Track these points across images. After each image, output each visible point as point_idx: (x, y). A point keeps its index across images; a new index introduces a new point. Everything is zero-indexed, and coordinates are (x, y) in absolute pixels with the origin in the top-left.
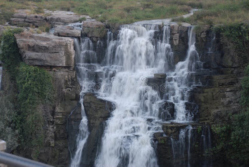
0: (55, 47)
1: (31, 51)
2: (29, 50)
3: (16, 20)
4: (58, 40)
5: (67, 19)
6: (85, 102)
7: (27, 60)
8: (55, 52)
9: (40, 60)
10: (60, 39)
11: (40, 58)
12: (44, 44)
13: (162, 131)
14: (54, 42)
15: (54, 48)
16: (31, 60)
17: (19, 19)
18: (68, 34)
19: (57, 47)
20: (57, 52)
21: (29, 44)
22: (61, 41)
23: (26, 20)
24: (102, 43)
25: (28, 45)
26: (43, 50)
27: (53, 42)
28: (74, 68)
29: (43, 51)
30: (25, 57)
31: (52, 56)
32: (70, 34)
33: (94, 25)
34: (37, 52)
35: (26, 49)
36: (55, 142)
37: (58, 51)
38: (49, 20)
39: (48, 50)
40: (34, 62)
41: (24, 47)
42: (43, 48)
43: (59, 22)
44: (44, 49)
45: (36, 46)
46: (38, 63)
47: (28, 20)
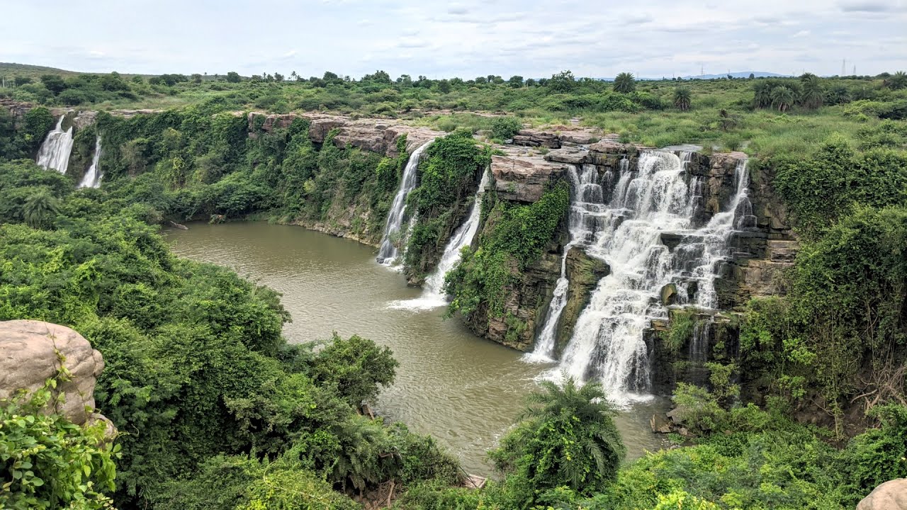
0: (535, 177)
1: (504, 180)
2: (502, 178)
4: (541, 167)
6: (568, 258)
8: (534, 184)
9: (512, 193)
11: (511, 190)
12: (522, 171)
14: (537, 169)
16: (500, 191)
18: (563, 159)
20: (536, 182)
21: (502, 170)
22: (548, 168)
23: (532, 138)
24: (612, 174)
27: (535, 169)
29: (517, 180)
31: (529, 188)
32: (567, 159)
33: (604, 148)
34: (510, 181)
35: (498, 177)
36: (520, 310)
37: (538, 182)
39: (525, 180)
41: (496, 174)
42: (519, 176)
43: (569, 142)
44: (519, 178)
45: (511, 173)
46: (507, 197)
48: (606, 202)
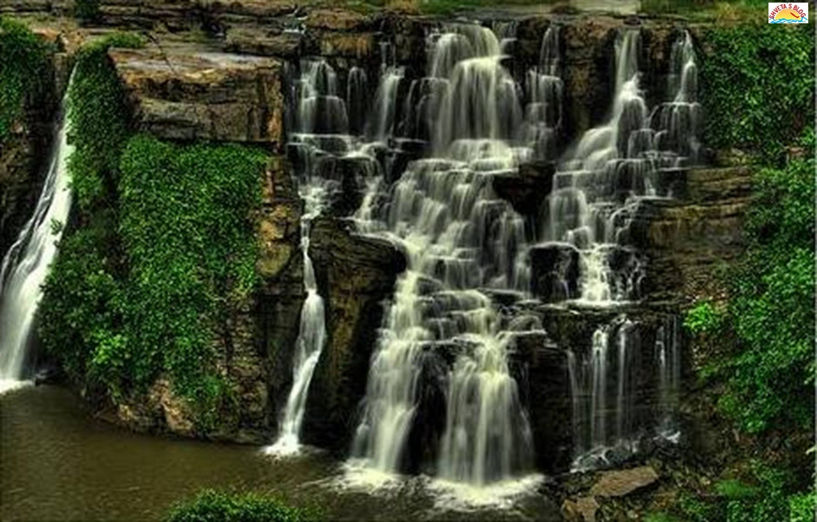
0: (226, 87)
1: (157, 98)
2: (151, 96)
3: (113, 12)
5: (261, 6)
6: (314, 247)
7: (145, 123)
8: (226, 102)
9: (184, 124)
10: (240, 62)
11: (180, 118)
12: (195, 76)
13: (543, 332)
14: (223, 71)
15: (225, 89)
16: (156, 122)
17: (123, 9)
18: (263, 48)
19: (232, 84)
20: (230, 99)
21: (151, 76)
22: (242, 67)
23: (143, 10)
24: (363, 74)
25: (149, 80)
26: (191, 94)
27: (219, 71)
28: (282, 146)
29: (190, 97)
30: (140, 117)
31: (218, 112)
33: (340, 22)
34: (174, 100)
35: (143, 92)
37: (235, 98)
38: (210, 9)
39: (206, 95)
40: (167, 130)
41: (138, 86)
42: (191, 87)
43: (235, 13)
44: (194, 92)
45: (173, 82)
46: (174, 133)
47: (148, 10)
48: (354, 131)
